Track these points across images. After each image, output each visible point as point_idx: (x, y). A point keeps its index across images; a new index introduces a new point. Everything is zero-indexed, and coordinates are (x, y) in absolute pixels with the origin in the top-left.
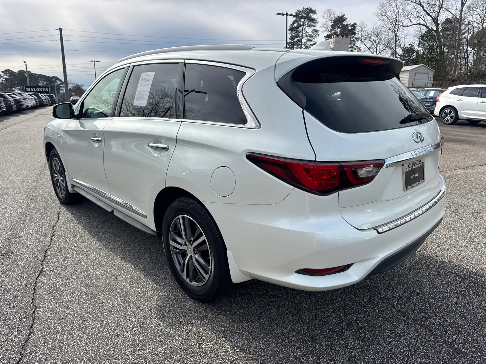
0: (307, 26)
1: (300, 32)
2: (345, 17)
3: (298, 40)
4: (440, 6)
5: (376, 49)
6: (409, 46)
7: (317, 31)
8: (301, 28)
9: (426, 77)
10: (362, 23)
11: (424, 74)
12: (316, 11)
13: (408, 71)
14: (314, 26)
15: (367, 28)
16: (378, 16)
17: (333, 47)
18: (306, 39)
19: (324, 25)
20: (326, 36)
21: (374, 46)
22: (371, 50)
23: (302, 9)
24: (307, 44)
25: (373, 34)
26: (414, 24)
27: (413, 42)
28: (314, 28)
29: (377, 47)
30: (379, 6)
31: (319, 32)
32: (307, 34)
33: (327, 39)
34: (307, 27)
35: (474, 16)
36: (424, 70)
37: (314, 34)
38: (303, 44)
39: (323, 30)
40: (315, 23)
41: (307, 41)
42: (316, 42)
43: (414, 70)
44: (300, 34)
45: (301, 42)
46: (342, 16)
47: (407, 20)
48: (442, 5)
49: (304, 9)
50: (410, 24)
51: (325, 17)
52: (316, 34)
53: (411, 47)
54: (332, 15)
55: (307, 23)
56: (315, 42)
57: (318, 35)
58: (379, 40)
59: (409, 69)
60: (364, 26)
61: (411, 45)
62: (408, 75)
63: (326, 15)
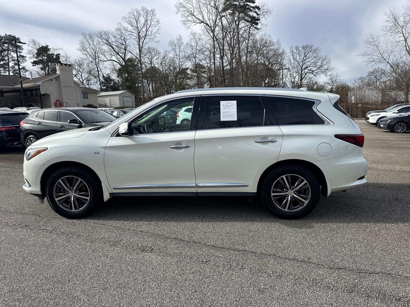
0: (12, 51)
1: (6, 56)
2: (49, 47)
3: (4, 63)
4: (125, 49)
5: (81, 76)
6: (107, 76)
7: (24, 57)
8: (6, 53)
9: (130, 99)
10: (66, 54)
11: (128, 97)
12: (20, 39)
13: (118, 95)
14: (20, 53)
15: (71, 59)
16: (80, 50)
17: (59, 73)
18: (13, 63)
19: (30, 52)
20: (33, 62)
21: (79, 73)
22: (77, 77)
23: (4, 35)
24: (14, 67)
25: (76, 64)
26: (109, 60)
27: (110, 73)
28: (20, 54)
29: (82, 75)
30: (79, 43)
31: (26, 58)
32: (13, 58)
33: (34, 64)
34: (12, 53)
35: (145, 58)
36: (128, 95)
37: (21, 59)
38: (11, 68)
39: (29, 57)
40: (20, 50)
41: (14, 65)
42: (25, 66)
43: (122, 94)
44: (6, 58)
45: (8, 65)
46: (46, 46)
47: (103, 57)
48: (126, 49)
49: (6, 35)
50: (105, 59)
51: (30, 45)
52: (23, 59)
53: (108, 76)
54: (36, 45)
55: (11, 48)
56: (23, 66)
57: (25, 60)
58: (82, 70)
59: (118, 94)
60: (68, 57)
61: (108, 75)
62: (118, 98)
63: (31, 44)
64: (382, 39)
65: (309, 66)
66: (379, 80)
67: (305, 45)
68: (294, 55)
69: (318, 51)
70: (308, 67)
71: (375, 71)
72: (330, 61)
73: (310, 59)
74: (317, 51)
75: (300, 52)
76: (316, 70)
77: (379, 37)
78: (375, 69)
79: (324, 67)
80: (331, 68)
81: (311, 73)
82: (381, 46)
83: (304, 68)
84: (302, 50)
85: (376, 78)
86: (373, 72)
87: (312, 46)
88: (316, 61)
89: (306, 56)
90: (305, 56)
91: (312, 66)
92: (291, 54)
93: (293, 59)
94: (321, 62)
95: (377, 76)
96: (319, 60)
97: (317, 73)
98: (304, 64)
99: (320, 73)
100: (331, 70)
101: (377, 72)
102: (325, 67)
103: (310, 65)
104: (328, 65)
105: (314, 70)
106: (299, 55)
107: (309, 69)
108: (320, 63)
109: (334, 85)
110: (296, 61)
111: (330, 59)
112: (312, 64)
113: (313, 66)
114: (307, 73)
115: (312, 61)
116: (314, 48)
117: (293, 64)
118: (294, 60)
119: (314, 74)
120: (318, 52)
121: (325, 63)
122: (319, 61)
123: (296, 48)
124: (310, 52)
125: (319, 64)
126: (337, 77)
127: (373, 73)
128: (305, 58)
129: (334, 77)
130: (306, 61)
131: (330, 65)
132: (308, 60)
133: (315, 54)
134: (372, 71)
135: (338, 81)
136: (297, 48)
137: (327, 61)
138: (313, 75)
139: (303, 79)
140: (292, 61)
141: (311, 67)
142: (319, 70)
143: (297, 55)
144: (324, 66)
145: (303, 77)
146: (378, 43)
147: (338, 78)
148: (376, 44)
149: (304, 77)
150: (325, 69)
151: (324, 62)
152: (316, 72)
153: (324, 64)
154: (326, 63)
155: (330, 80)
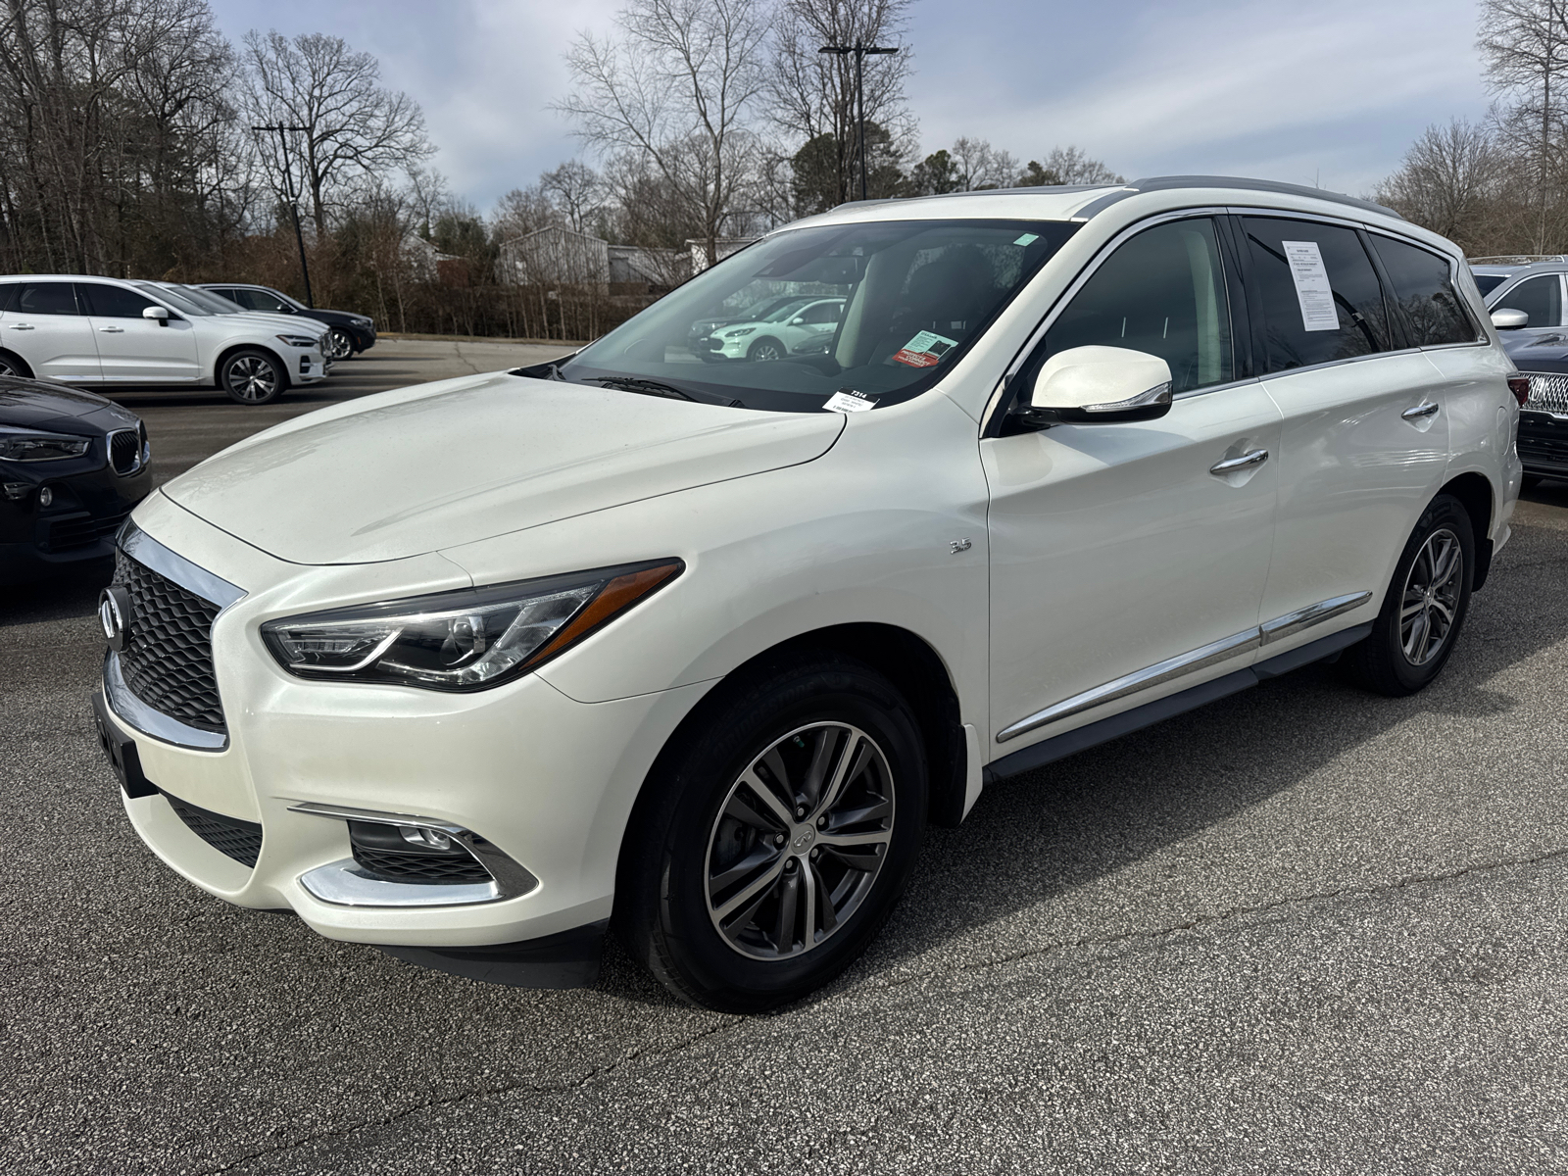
64: (622, 61)
65: (341, 130)
66: (578, 206)
67: (309, 37)
68: (267, 70)
69: (370, 71)
70: (337, 131)
71: (562, 172)
72: (420, 115)
73: (339, 97)
74: (366, 71)
75: (292, 61)
76: (370, 149)
77: (611, 48)
78: (563, 167)
79: (402, 138)
80: (425, 146)
81: (351, 158)
82: (621, 85)
83: (320, 133)
84: (300, 53)
85: (570, 198)
86: (558, 175)
87: (341, 45)
88: (367, 109)
89: (322, 86)
90: (315, 81)
91: (352, 130)
92: (254, 67)
93: (268, 89)
94: (385, 119)
95: (570, 190)
96: (376, 106)
97: (373, 160)
98: (318, 116)
99: (387, 161)
100: (430, 155)
101: (570, 178)
102: (406, 139)
103: (345, 124)
104: (413, 132)
105: (362, 149)
106: (289, 74)
107: (340, 139)
108: (382, 119)
109: (431, 215)
110: (282, 98)
111: (418, 109)
112: (352, 121)
113: (356, 128)
114: (336, 156)
115: (348, 109)
116: (348, 55)
117: (267, 112)
118: (269, 93)
119: (366, 162)
120: (370, 75)
121: (401, 124)
122: (377, 112)
123: (273, 41)
124: (335, 67)
125: (377, 123)
126: (438, 183)
127: (557, 178)
128: (317, 92)
129: (428, 183)
130: (322, 107)
131: (423, 133)
132: (331, 103)
133: (356, 81)
134: (554, 172)
135: (442, 198)
136: (278, 44)
137: (408, 117)
138: (359, 166)
139: (323, 182)
140: (265, 99)
141: (349, 135)
142: (381, 149)
143: (283, 76)
144: (399, 133)
145: (320, 172)
146: (612, 74)
147: (443, 187)
148: (606, 75)
149: (325, 172)
150: (404, 149)
151: (397, 119)
152: (369, 154)
153: (396, 125)
154: (406, 121)
155: (415, 195)
